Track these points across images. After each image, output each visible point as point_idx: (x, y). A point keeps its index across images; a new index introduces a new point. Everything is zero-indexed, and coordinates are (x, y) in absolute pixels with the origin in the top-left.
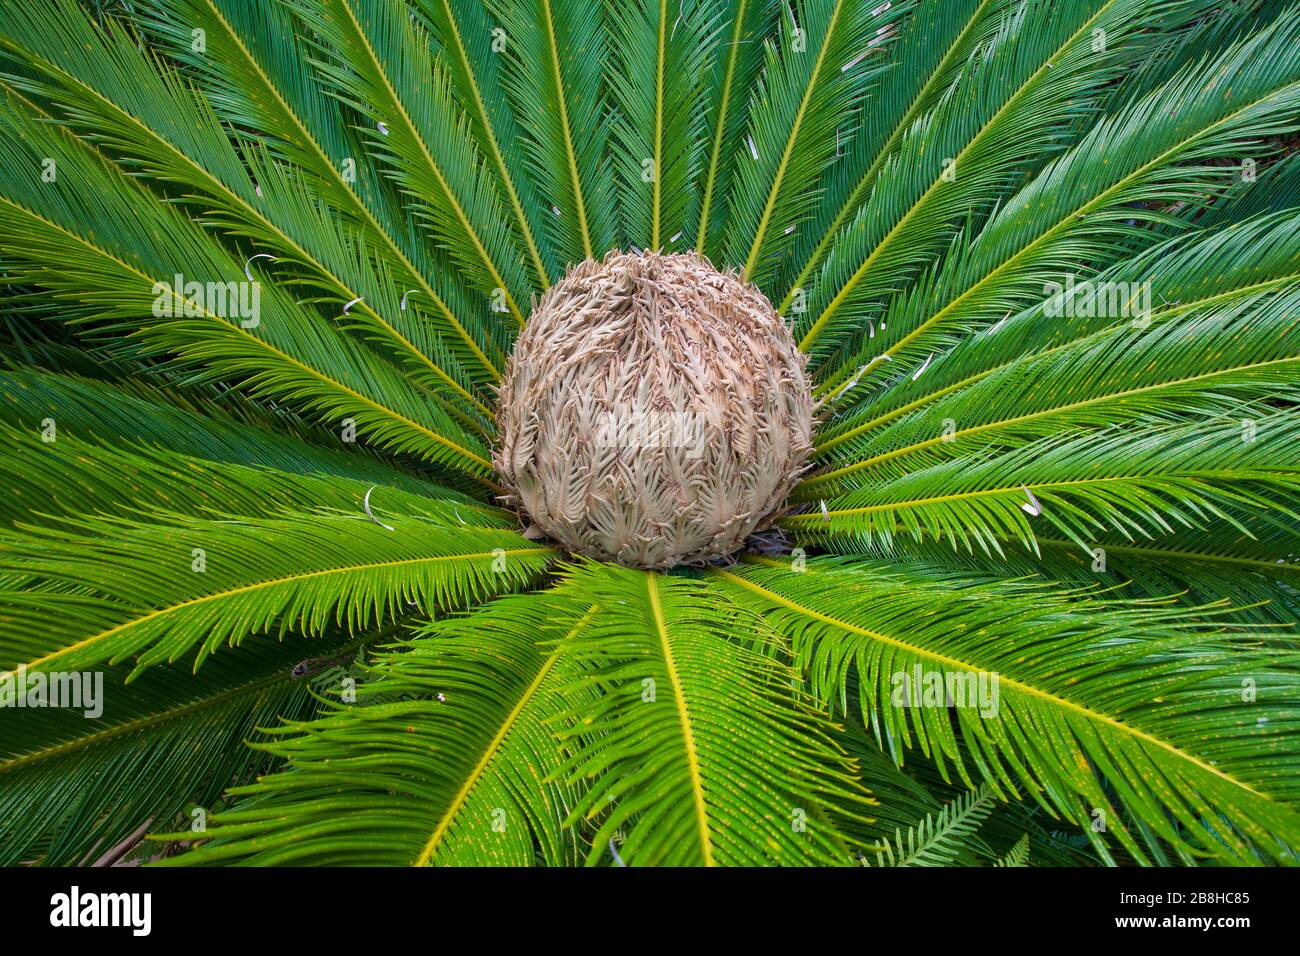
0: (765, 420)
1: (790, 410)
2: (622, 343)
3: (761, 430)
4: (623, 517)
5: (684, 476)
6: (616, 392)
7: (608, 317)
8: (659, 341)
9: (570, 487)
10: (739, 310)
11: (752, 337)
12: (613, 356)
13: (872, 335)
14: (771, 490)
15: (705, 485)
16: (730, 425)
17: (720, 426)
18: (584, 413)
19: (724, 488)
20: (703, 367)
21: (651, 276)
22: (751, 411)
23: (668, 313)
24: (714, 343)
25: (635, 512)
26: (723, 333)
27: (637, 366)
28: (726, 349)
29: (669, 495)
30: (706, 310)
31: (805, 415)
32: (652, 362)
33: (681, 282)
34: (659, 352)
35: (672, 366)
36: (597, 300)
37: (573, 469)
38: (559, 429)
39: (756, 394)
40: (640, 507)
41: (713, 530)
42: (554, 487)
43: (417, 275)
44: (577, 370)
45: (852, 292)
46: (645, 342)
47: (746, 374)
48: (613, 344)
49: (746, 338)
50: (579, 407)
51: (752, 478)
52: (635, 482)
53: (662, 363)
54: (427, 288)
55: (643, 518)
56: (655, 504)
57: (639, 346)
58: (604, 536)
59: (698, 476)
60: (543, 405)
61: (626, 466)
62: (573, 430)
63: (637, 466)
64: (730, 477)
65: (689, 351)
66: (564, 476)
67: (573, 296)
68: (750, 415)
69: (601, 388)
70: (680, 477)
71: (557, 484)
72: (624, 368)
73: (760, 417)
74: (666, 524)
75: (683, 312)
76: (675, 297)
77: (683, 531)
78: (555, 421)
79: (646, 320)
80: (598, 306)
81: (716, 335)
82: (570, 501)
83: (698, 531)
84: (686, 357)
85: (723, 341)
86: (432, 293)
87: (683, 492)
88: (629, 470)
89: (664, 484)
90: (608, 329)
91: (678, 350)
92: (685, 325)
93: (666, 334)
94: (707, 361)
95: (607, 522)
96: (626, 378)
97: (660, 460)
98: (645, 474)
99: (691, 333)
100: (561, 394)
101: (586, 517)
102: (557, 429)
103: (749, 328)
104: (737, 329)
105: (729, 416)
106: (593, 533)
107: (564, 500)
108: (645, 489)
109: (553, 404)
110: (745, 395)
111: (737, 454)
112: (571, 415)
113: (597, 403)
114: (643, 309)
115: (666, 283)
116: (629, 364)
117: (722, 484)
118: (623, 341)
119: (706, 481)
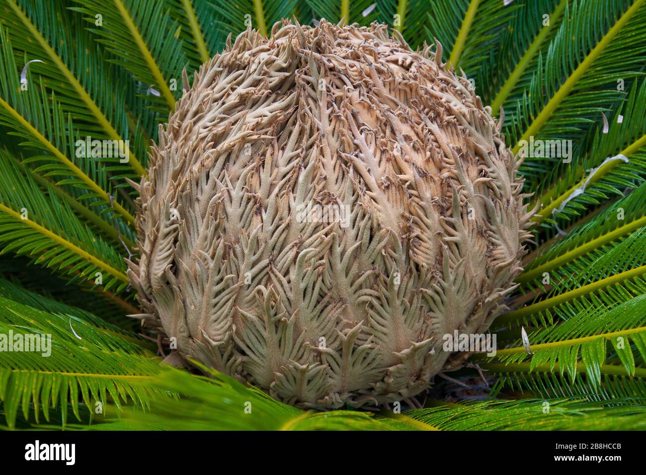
0: (454, 228)
1: (489, 217)
2: (280, 128)
3: (448, 238)
4: (276, 338)
5: (351, 290)
6: (272, 186)
7: (267, 97)
8: (325, 126)
9: (215, 301)
10: (427, 92)
11: (441, 127)
12: (270, 143)
13: (606, 130)
14: (464, 316)
15: (375, 302)
16: (409, 230)
17: (396, 232)
18: (233, 210)
19: (401, 309)
20: (377, 159)
21: (319, 49)
22: (436, 215)
23: (338, 93)
24: (393, 131)
25: (290, 332)
26: (405, 120)
27: (298, 156)
28: (407, 138)
29: (333, 313)
30: (385, 92)
31: (511, 226)
32: (315, 151)
33: (356, 57)
34: (324, 140)
35: (340, 157)
36: (255, 76)
37: (217, 278)
38: (203, 229)
39: (443, 194)
40: (296, 325)
41: (387, 360)
42: (195, 300)
43: (44, 43)
44: (227, 159)
45: (585, 77)
46: (307, 127)
47: (432, 170)
48: (270, 129)
49: (434, 127)
50: (227, 204)
51: (437, 297)
52: (291, 295)
53: (327, 152)
54: (57, 59)
55: (300, 340)
56: (315, 324)
57: (301, 133)
58: (254, 363)
59: (368, 291)
60: (185, 200)
61: (280, 276)
62: (219, 230)
63: (293, 276)
64: (409, 295)
65: (361, 139)
66: (207, 286)
67: (229, 73)
68: (434, 219)
69: (255, 181)
70: (346, 291)
71: (199, 297)
72: (282, 158)
73: (448, 223)
74: (330, 350)
75: (356, 93)
76: (347, 75)
77: (350, 359)
78: (199, 220)
79: (310, 101)
80: (256, 84)
81: (396, 122)
82: (213, 317)
83: (369, 360)
84: (357, 147)
85: (404, 129)
86: (63, 67)
87: (350, 310)
88: (284, 280)
89: (326, 299)
90: (265, 111)
91: (348, 137)
92: (357, 108)
93: (334, 118)
94: (383, 152)
95: (257, 345)
96: (284, 169)
97: (321, 268)
98: (302, 285)
99: (365, 118)
100: (207, 188)
101: (231, 338)
102: (202, 229)
103: (438, 115)
104: (423, 116)
105: (408, 220)
106: (240, 359)
107: (207, 318)
108: (303, 304)
109: (198, 200)
110: (428, 195)
111: (417, 266)
112: (218, 212)
113: (249, 199)
114: (307, 87)
115: (337, 57)
116: (289, 153)
117: (398, 302)
118: (283, 126)
119: (378, 298)
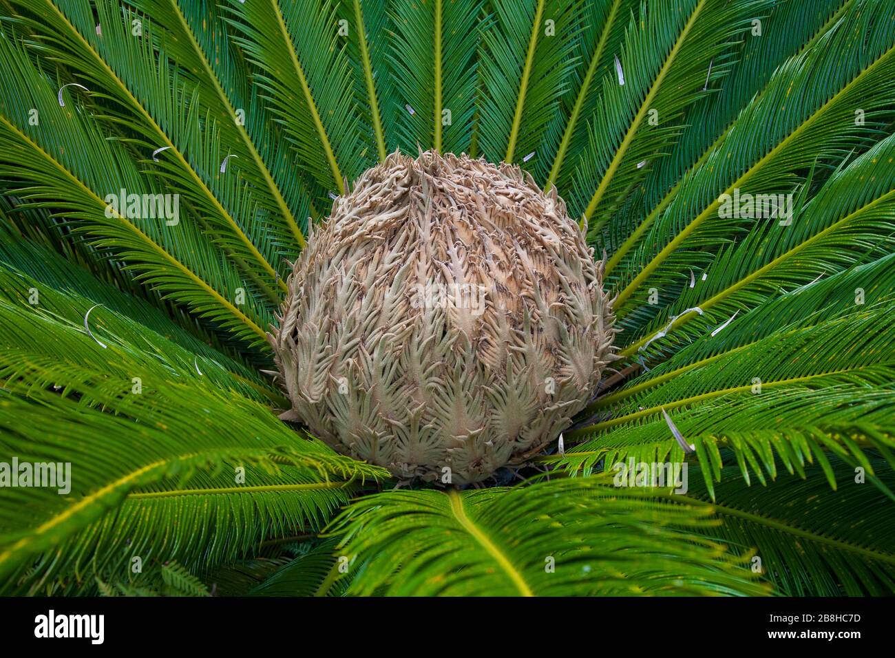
0: (523, 340)
1: (561, 339)
2: (392, 232)
3: (515, 348)
4: (357, 404)
5: (423, 376)
6: (376, 278)
7: (391, 207)
8: (425, 234)
9: (317, 366)
10: (523, 223)
11: (529, 253)
12: (381, 244)
13: (692, 286)
14: (525, 419)
15: (440, 389)
16: (480, 333)
17: (467, 333)
18: (342, 293)
19: (464, 401)
20: (464, 270)
21: (434, 171)
22: (508, 327)
23: (443, 211)
24: (484, 249)
25: (367, 402)
26: (498, 243)
27: (400, 257)
28: (495, 257)
29: (405, 393)
30: (486, 217)
31: (585, 351)
32: (413, 255)
33: (468, 185)
34: (423, 247)
35: (433, 263)
36: (386, 189)
37: (321, 347)
38: (318, 305)
39: (519, 310)
40: (373, 396)
41: (448, 442)
42: (305, 364)
43: (250, 145)
44: (347, 252)
46: (411, 234)
47: (512, 287)
48: (383, 232)
49: (523, 253)
50: (338, 288)
51: (498, 396)
52: (372, 371)
53: (423, 257)
54: (258, 159)
55: (375, 410)
56: (389, 399)
57: (407, 238)
58: (339, 423)
59: (437, 379)
60: (311, 280)
61: (367, 354)
62: (328, 308)
63: (375, 355)
64: (472, 389)
65: (453, 251)
66: (313, 353)
67: (372, 184)
68: (506, 328)
69: (362, 272)
70: (419, 376)
71: (307, 361)
72: (389, 256)
73: (517, 335)
74: (399, 424)
75: (459, 213)
76: (453, 197)
77: (418, 436)
78: (317, 297)
79: (419, 213)
80: (384, 195)
81: (489, 242)
82: (315, 380)
83: (432, 439)
84: (449, 257)
85: (496, 250)
86: (262, 166)
87: (420, 393)
88: (369, 358)
89: (401, 380)
90: (385, 216)
91: (442, 248)
92: (456, 225)
93: (435, 230)
94: (470, 265)
95: (343, 409)
96: (387, 266)
97: (398, 352)
98: (382, 364)
99: (463, 235)
100: (327, 272)
101: (324, 399)
102: (317, 306)
103: (528, 243)
104: (515, 241)
105: (481, 324)
106: (329, 417)
107: (310, 379)
108: (381, 380)
109: (319, 281)
110: (502, 307)
111: (483, 367)
112: (331, 291)
113: (355, 286)
114: (418, 201)
115: (451, 182)
116: (394, 254)
117: (462, 394)
118: (396, 231)
119: (444, 387)
